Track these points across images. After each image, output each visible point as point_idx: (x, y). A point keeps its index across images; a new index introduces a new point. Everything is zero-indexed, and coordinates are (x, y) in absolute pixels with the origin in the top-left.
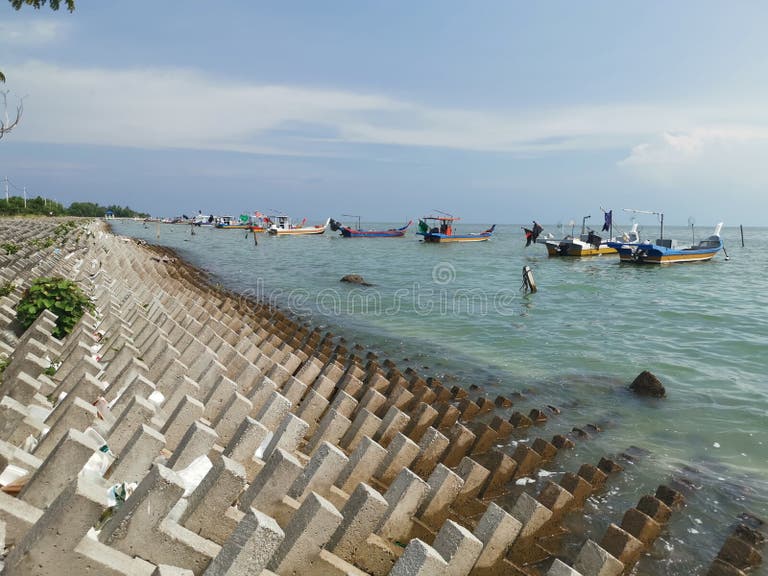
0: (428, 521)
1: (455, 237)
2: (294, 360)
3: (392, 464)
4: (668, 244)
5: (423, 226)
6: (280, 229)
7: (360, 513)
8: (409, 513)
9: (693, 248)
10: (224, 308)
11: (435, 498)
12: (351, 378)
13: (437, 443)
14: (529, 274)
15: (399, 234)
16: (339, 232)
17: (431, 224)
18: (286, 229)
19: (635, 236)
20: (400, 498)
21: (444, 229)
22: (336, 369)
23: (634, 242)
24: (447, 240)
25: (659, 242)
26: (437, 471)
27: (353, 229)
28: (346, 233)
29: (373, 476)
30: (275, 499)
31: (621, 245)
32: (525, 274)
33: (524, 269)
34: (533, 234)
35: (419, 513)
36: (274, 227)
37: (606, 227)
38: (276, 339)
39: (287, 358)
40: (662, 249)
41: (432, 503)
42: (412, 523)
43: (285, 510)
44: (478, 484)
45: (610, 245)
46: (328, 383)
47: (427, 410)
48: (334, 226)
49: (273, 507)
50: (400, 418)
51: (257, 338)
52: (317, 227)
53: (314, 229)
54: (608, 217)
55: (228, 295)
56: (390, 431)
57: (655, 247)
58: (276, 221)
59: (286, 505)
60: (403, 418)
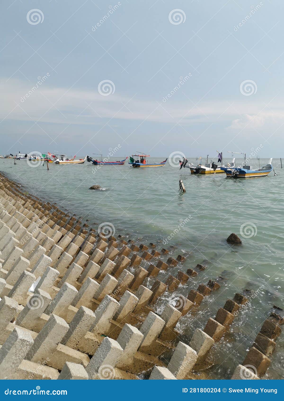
0: (119, 321)
1: (148, 165)
2: (59, 234)
3: (103, 291)
4: (248, 168)
5: (132, 160)
6: (61, 161)
7: (80, 323)
8: (109, 319)
9: (259, 170)
10: (26, 205)
11: (124, 309)
12: (87, 243)
13: (128, 277)
14: (182, 184)
15: (122, 163)
16: (92, 162)
17: (136, 159)
18: (64, 161)
19: (233, 164)
20: (104, 311)
21: (142, 161)
22: (80, 239)
23: (232, 167)
24: (144, 166)
25: (244, 167)
26: (125, 295)
27: (98, 160)
28: (95, 163)
29: (94, 298)
30: (36, 317)
31: (227, 169)
32: (180, 184)
33: (180, 181)
34: (183, 164)
35: (115, 318)
36: (58, 160)
37: (219, 160)
38: (52, 222)
39: (55, 233)
40: (246, 170)
41: (122, 312)
42: (111, 324)
43: (42, 322)
44: (147, 299)
45: (222, 169)
46: (75, 247)
47: (125, 259)
48: (89, 160)
49: (35, 321)
50: (110, 264)
51: (41, 222)
52: (81, 160)
53: (79, 161)
54: (221, 155)
55: (29, 198)
56: (105, 272)
57: (243, 169)
58: (59, 157)
59: (42, 319)
60: (112, 264)
